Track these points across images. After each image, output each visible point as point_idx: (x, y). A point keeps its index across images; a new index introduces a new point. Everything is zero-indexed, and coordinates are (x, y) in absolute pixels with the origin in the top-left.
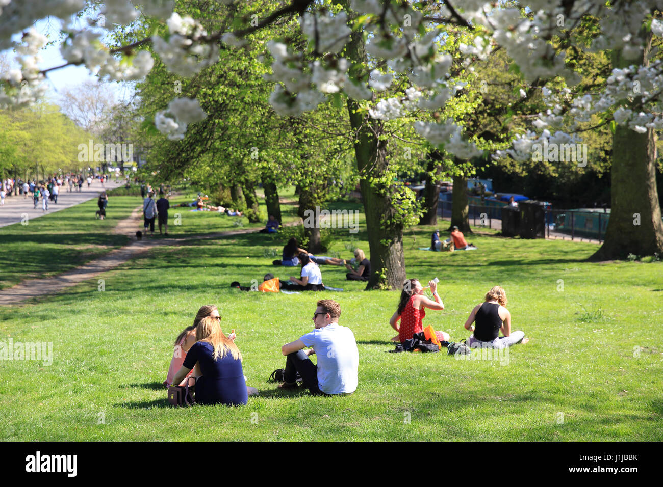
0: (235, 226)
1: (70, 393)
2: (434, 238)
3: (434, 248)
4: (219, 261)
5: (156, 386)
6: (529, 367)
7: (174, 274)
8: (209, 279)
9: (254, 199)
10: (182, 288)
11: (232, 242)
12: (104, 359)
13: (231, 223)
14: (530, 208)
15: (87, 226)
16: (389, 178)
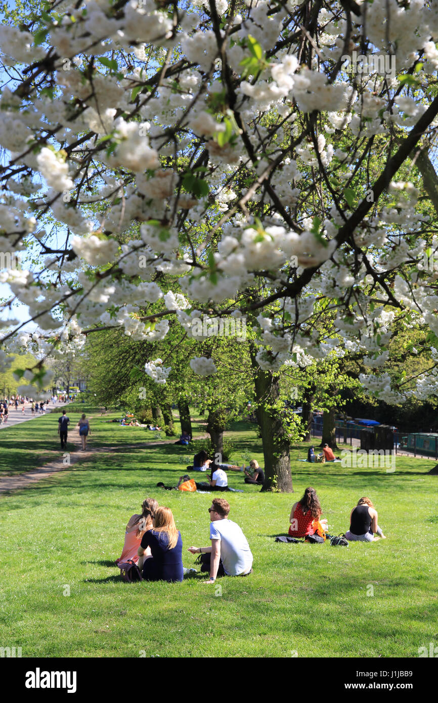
0: (156, 438)
1: (44, 568)
2: (310, 453)
3: (310, 460)
4: (145, 465)
5: (109, 564)
6: (394, 557)
7: (113, 475)
8: (140, 480)
9: (170, 418)
10: (120, 486)
11: (154, 450)
12: (66, 541)
13: (152, 436)
14: (382, 431)
15: (43, 435)
16: (279, 405)
